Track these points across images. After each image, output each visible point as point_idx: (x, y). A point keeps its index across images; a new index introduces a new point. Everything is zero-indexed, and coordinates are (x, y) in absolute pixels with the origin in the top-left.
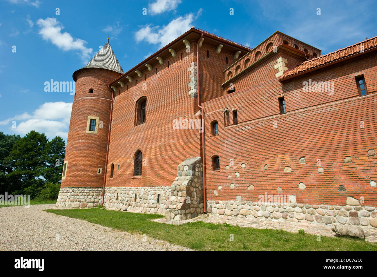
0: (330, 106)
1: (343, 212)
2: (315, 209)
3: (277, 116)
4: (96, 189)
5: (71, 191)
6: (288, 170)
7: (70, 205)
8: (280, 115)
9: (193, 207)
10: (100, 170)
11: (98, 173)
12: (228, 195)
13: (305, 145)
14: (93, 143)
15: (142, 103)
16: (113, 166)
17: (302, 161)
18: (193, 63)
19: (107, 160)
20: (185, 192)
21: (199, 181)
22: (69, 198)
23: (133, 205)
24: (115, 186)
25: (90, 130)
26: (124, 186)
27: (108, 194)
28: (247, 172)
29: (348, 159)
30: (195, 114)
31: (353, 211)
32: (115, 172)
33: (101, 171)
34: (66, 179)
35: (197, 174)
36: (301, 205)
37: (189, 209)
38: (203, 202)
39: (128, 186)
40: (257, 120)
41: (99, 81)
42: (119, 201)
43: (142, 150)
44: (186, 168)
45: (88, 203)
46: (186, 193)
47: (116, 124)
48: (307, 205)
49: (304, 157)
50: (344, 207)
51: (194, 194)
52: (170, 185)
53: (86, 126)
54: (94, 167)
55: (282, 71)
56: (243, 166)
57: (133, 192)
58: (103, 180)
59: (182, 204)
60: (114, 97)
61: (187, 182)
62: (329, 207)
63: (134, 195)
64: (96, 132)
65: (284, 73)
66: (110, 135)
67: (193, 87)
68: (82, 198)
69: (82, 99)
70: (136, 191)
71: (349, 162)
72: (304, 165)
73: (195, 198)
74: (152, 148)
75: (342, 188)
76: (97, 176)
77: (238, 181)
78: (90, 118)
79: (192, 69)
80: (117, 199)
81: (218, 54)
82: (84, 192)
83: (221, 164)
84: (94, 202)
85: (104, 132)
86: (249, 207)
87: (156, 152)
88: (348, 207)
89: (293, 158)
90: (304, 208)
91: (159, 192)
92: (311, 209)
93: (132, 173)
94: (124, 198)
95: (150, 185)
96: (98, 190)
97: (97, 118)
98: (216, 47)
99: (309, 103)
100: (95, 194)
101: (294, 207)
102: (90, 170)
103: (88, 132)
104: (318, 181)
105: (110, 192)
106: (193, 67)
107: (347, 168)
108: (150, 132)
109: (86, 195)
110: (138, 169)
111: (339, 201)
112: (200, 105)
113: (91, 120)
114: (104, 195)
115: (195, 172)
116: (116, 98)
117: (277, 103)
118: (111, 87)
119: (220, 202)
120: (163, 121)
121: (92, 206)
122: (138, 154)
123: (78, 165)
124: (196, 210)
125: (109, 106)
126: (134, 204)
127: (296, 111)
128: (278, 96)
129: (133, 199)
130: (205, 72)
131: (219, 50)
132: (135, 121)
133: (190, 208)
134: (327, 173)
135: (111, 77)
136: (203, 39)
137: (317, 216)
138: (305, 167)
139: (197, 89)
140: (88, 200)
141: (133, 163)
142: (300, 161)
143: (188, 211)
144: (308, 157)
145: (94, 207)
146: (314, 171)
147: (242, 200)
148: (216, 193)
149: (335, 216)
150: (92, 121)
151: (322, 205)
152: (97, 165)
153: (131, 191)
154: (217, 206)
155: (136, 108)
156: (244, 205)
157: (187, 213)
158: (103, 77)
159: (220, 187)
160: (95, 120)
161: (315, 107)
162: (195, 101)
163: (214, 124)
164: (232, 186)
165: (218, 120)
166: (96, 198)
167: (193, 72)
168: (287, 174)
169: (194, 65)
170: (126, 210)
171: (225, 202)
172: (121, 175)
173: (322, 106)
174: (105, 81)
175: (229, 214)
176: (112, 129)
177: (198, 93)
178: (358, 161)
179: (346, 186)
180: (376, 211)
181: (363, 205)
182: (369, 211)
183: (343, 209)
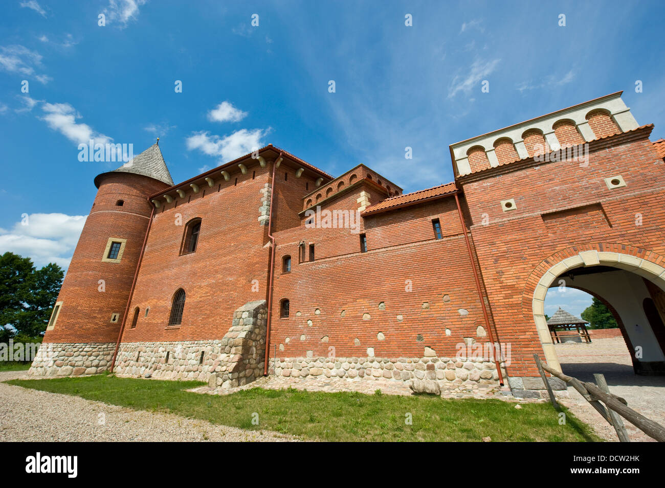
0: (409, 247)
1: (420, 365)
2: (394, 363)
3: (358, 254)
4: (105, 346)
5: (60, 349)
6: (367, 317)
7: (54, 372)
8: (360, 254)
9: (250, 368)
10: (115, 316)
11: (112, 321)
12: (297, 350)
13: (385, 288)
14: (110, 276)
15: (194, 226)
16: (138, 310)
17: (382, 306)
18: (267, 185)
19: (130, 302)
20: (240, 348)
21: (261, 332)
22: (55, 361)
23: (162, 369)
24: (137, 340)
25: (109, 257)
26: (151, 340)
27: (123, 353)
28: (322, 320)
29: (425, 305)
30: (264, 245)
31: (430, 363)
32: (141, 319)
33: (117, 318)
34: (55, 331)
35: (259, 322)
36: (380, 359)
37: (244, 372)
38: (264, 361)
39: (157, 340)
40: (336, 258)
42: (140, 363)
43: (186, 288)
44: (245, 315)
45: (87, 367)
46: (243, 349)
47: (151, 252)
48: (386, 358)
49: (383, 302)
50: (422, 359)
51: (253, 350)
52: (220, 338)
53: (103, 252)
54: (108, 312)
55: (365, 206)
56: (318, 312)
57: (164, 349)
58: (118, 332)
59: (235, 364)
60: (154, 214)
61: (245, 333)
62: (408, 360)
63: (165, 354)
64: (118, 260)
65: (366, 208)
66: (140, 266)
67: (264, 212)
68: (79, 360)
69: (103, 213)
70: (169, 348)
71: (426, 308)
72: (382, 311)
73: (254, 356)
74: (200, 287)
75: (420, 338)
76: (109, 325)
77: (311, 331)
78: (111, 240)
79: (266, 191)
80: (137, 361)
81: (298, 178)
82: (82, 351)
83: (292, 310)
84: (97, 366)
85: (131, 261)
86: (321, 365)
87: (207, 293)
88: (425, 358)
89: (372, 304)
90: (383, 362)
91: (204, 349)
92: (390, 363)
93: (167, 321)
94: (149, 359)
95: (192, 338)
96: (107, 348)
97: (124, 242)
98: (296, 170)
99: (390, 242)
100: (101, 353)
101: (372, 362)
102: (99, 316)
103: (105, 259)
104: (397, 329)
105: (127, 350)
106: (266, 189)
107: (425, 315)
108: (201, 265)
109: (85, 355)
110: (176, 316)
111: (416, 352)
112: (271, 235)
113: (113, 243)
114: (117, 354)
115: (256, 321)
116: (157, 216)
117: (358, 240)
118: (153, 201)
119: (287, 359)
120: (221, 252)
121: (94, 372)
122: (180, 294)
123: (79, 308)
124: (253, 372)
125: (146, 226)
126: (163, 366)
127: (377, 251)
128: (360, 233)
129: (164, 359)
130: (281, 196)
131: (299, 174)
132: (181, 249)
133: (245, 370)
134: (407, 320)
135: (154, 187)
136: (282, 159)
137: (395, 372)
138: (385, 314)
139: (269, 215)
140: (88, 363)
141: (170, 307)
142: (380, 306)
143: (241, 374)
144: (388, 303)
145: (96, 373)
146: (393, 319)
147: (314, 355)
148: (282, 347)
149: (413, 370)
150: (115, 245)
151: (400, 358)
152: (112, 308)
153: (161, 348)
154: (282, 365)
155: (185, 232)
156: (315, 362)
157: (241, 377)
158: (142, 186)
159: (287, 340)
160: (120, 243)
161: (396, 248)
162: (266, 230)
163: (287, 259)
164: (303, 338)
165: (291, 255)
166: (103, 359)
167: (266, 194)
168: (365, 322)
169: (269, 186)
170: (150, 377)
171: (292, 359)
172: (148, 324)
173: (402, 246)
174: (143, 193)
175: (296, 375)
176: (144, 259)
177: (270, 220)
178: (435, 307)
179: (424, 335)
180: (451, 362)
181: (439, 356)
182: (445, 362)
183: (421, 362)
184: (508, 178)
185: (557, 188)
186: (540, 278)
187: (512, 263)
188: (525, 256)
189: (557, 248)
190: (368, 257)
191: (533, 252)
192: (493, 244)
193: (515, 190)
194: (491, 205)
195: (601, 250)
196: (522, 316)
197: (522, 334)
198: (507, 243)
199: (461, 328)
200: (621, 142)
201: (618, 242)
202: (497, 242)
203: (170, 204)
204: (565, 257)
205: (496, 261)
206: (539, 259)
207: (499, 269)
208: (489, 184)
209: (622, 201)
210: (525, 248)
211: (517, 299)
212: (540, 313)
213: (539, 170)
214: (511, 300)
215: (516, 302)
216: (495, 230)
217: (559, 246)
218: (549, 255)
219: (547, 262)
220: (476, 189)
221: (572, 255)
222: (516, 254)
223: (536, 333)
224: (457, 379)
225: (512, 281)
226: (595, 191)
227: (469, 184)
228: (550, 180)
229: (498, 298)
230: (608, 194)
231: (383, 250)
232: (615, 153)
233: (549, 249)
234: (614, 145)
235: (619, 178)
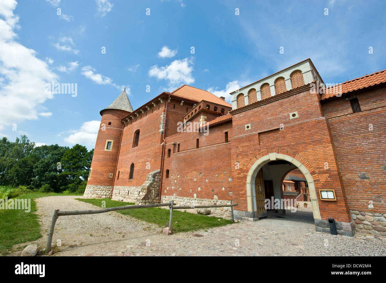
0: (214, 146)
2: (202, 201)
4: (108, 187)
5: (92, 187)
6: (195, 180)
7: (91, 196)
8: (196, 149)
9: (151, 199)
10: (111, 175)
11: (110, 177)
12: (170, 193)
13: (203, 167)
14: (108, 157)
15: (138, 133)
16: (119, 172)
17: (201, 175)
18: (163, 113)
19: (117, 168)
21: (157, 184)
22: (91, 192)
23: (127, 198)
24: (119, 185)
25: (107, 148)
26: (123, 186)
27: (115, 190)
28: (180, 180)
29: (217, 175)
30: (161, 144)
31: (215, 202)
32: (120, 176)
33: (112, 175)
34: (90, 180)
35: (156, 180)
36: (198, 199)
38: (159, 197)
39: (125, 185)
40: (187, 151)
41: (115, 117)
42: (120, 195)
43: (134, 163)
44: (150, 176)
45: (102, 195)
46: (147, 191)
47: (123, 146)
48: (200, 199)
49: (201, 173)
50: (212, 200)
51: (153, 192)
52: (140, 186)
53: (105, 146)
54: (108, 173)
56: (179, 176)
57: (127, 190)
58: (113, 181)
59: (143, 197)
60: (124, 127)
61: (149, 184)
62: (208, 200)
63: (128, 191)
66: (119, 152)
67: (161, 127)
68: (99, 192)
70: (129, 189)
71: (217, 177)
72: (201, 177)
73: (153, 194)
74: (139, 163)
75: (213, 191)
76: (110, 178)
77: (175, 186)
78: (107, 141)
79: (163, 116)
80: (119, 194)
81: (182, 106)
82: (100, 189)
83: (170, 175)
84: (106, 195)
85: (116, 150)
86: (178, 200)
87: (141, 165)
88: (214, 200)
90: (199, 200)
91: (140, 190)
93: (128, 177)
94: (123, 193)
95: (136, 185)
96: (109, 188)
97: (112, 141)
98: (180, 102)
99: (207, 143)
100: (107, 190)
101: (195, 200)
102: (105, 174)
103: (106, 150)
104: (205, 186)
105: (117, 189)
107: (216, 180)
108: (139, 152)
109: (101, 191)
110: (131, 175)
111: (211, 197)
112: (165, 139)
114: (113, 190)
115: (154, 179)
116: (125, 128)
117: (196, 142)
118: (123, 121)
119: (167, 196)
120: (146, 146)
121: (105, 198)
122: (133, 166)
123: (98, 171)
125: (121, 133)
126: (127, 197)
127: (202, 148)
128: (197, 138)
129: (127, 193)
130: (171, 118)
131: (182, 104)
132: (133, 144)
134: (209, 182)
135: (123, 114)
136: (170, 98)
139: (164, 129)
140: (102, 194)
141: (129, 171)
143: (147, 201)
144: (203, 173)
145: (106, 198)
146: (204, 181)
147: (176, 196)
148: (165, 191)
150: (109, 143)
151: (205, 199)
152: (110, 171)
153: (127, 188)
154: (165, 199)
155: (134, 136)
156: (176, 198)
158: (118, 114)
159: (168, 188)
162: (162, 136)
163: (169, 150)
164: (173, 188)
165: (171, 149)
166: (108, 192)
167: (163, 118)
168: (194, 182)
170: (122, 201)
171: (169, 196)
172: (123, 178)
174: (119, 117)
176: (121, 148)
177: (164, 132)
178: (220, 177)
179: (214, 189)
180: (223, 202)
181: (219, 200)
182: (221, 202)
183: (212, 202)
184: (250, 112)
185: (269, 118)
186: (252, 165)
187: (243, 157)
188: (248, 154)
189: (261, 151)
190: (198, 151)
191: (252, 152)
192: (237, 147)
193: (252, 119)
194: (241, 127)
195: (278, 153)
196: (242, 183)
197: (241, 191)
198: (243, 147)
199: (228, 187)
200: (301, 91)
201: (285, 149)
202: (239, 147)
203: (129, 122)
204: (263, 156)
205: (237, 156)
206: (253, 156)
207: (238, 160)
208: (242, 115)
209: (293, 127)
210: (249, 150)
211: (242, 175)
212: (249, 182)
213: (264, 108)
214: (240, 175)
215: (241, 177)
216: (240, 140)
217: (262, 150)
218: (257, 154)
219: (256, 158)
220: (237, 118)
221: (266, 155)
222: (245, 153)
223: (246, 191)
224: (224, 210)
225: (241, 166)
226: (284, 120)
227: (235, 115)
228: (267, 114)
229: (235, 174)
230: (289, 122)
231: (205, 147)
232: (298, 98)
233: (258, 151)
234: (298, 93)
235: (296, 113)
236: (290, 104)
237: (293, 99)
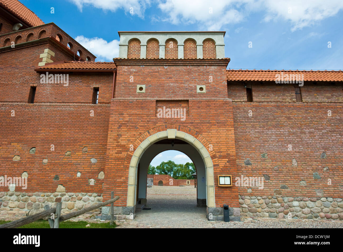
0: (69, 106)
1: (51, 198)
2: (30, 196)
3: (24, 103)
6: (17, 158)
8: (27, 104)
13: (40, 136)
17: (33, 151)
29: (68, 153)
31: (59, 197)
36: (19, 193)
40: (2, 103)
48: (24, 193)
49: (35, 147)
50: (53, 194)
55: (45, 62)
62: (42, 194)
65: (46, 64)
71: (68, 155)
72: (32, 155)
75: (57, 178)
88: (56, 193)
89: (25, 148)
90: (20, 196)
92: (26, 196)
99: (55, 98)
101: (11, 195)
104: (40, 170)
107: (65, 160)
111: (50, 189)
117: (29, 91)
127: (43, 104)
128: (31, 85)
134: (50, 164)
137: (29, 203)
138: (33, 157)
142: (31, 151)
144: (38, 148)
146: (40, 161)
149: (44, 202)
151: (36, 193)
161: (59, 104)
168: (15, 162)
173: (64, 104)
178: (75, 155)
179: (60, 176)
180: (74, 196)
181: (67, 192)
182: (70, 196)
183: (52, 196)
184: (147, 69)
185: (172, 84)
186: (142, 142)
187: (129, 130)
188: (137, 126)
189: (157, 124)
190: (33, 108)
191: (143, 124)
192: (122, 114)
193: (149, 79)
194: (130, 86)
195: (179, 130)
196: (123, 166)
197: (119, 178)
198: (130, 115)
199: (89, 172)
200: (213, 64)
201: (188, 126)
202: (125, 114)
204: (159, 131)
205: (120, 127)
206: (145, 130)
207: (120, 133)
208: (134, 70)
209: (200, 102)
210: (139, 121)
211: (124, 154)
212: (134, 166)
213: (166, 69)
214: (120, 155)
215: (122, 157)
216: (127, 105)
217: (158, 123)
218: (151, 128)
219: (149, 133)
220: (125, 72)
221: (163, 130)
222: (133, 124)
223: (127, 178)
224: (75, 208)
225: (124, 142)
226: (190, 92)
227: (122, 67)
228: (170, 78)
229: (112, 153)
230: (195, 95)
231: (49, 104)
232: (208, 70)
233: (153, 124)
234: (209, 65)
235: (204, 87)
236: (199, 75)
237: (202, 70)
